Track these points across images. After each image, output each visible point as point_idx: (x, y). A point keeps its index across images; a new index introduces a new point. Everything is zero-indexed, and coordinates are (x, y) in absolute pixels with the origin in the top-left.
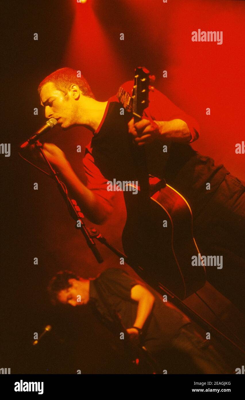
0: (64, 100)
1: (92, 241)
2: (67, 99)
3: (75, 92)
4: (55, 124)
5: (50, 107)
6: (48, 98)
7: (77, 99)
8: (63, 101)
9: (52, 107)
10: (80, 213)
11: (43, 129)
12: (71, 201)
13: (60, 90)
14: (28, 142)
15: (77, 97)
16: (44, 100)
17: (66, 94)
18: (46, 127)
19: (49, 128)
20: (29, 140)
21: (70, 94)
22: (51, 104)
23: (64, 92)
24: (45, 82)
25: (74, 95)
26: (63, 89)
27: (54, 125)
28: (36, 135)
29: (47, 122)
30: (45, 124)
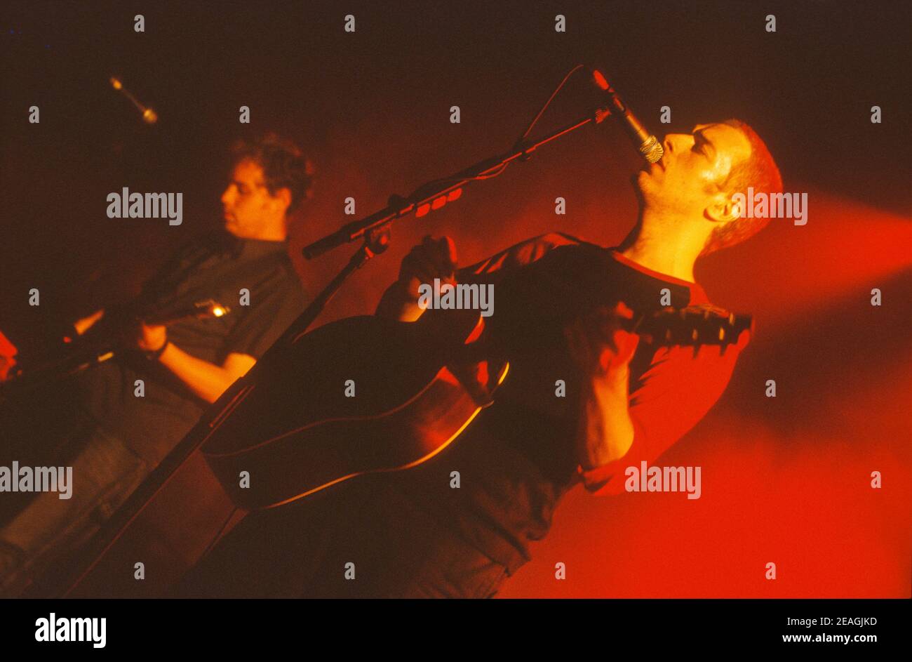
0: (706, 181)
1: (357, 234)
2: (709, 190)
3: (722, 212)
4: (649, 157)
5: (691, 147)
6: (714, 144)
7: (706, 215)
8: (704, 180)
9: (689, 152)
10: (429, 207)
11: (637, 127)
12: (457, 188)
13: (731, 175)
14: (608, 89)
15: (712, 214)
16: (710, 134)
17: (721, 188)
18: (643, 134)
19: (640, 142)
20: (611, 91)
21: (720, 198)
22: (697, 149)
23: (726, 183)
24: (753, 139)
25: (717, 207)
26: (734, 182)
27: (647, 154)
28: (623, 109)
29: (655, 138)
30: (650, 133)
